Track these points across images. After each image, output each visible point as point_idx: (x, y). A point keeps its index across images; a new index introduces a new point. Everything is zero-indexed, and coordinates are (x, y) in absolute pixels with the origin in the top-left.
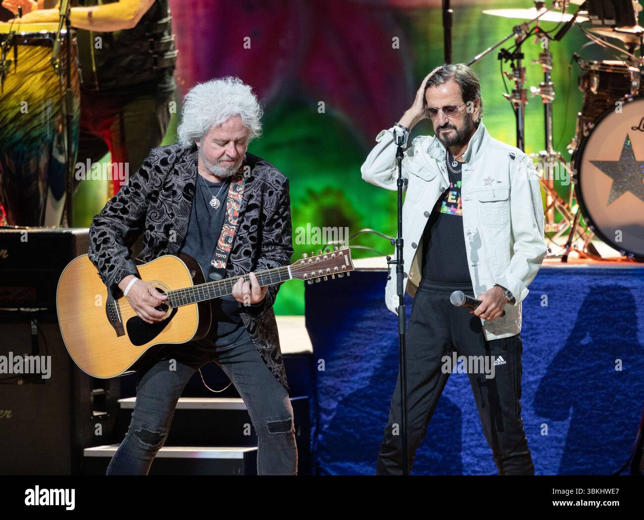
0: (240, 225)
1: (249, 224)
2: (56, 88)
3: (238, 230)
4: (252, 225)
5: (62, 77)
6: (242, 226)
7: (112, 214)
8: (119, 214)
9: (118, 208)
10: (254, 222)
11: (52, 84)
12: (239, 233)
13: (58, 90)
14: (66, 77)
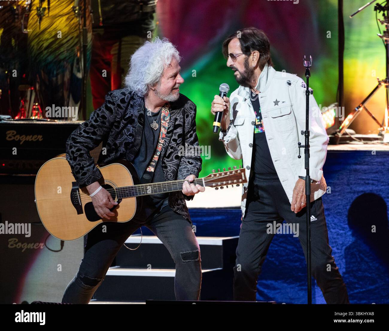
0: (171, 139)
1: (176, 138)
3: (170, 142)
4: (179, 138)
5: (80, 19)
6: (172, 140)
7: (86, 135)
8: (90, 135)
9: (90, 131)
10: (179, 136)
12: (170, 145)
13: (77, 28)
14: (83, 19)
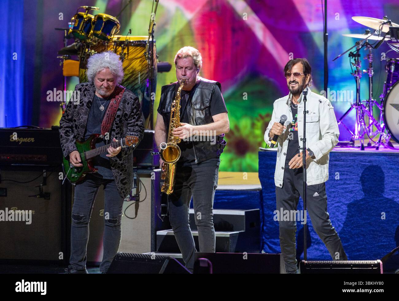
2: (146, 66)
4: (117, 118)
5: (149, 61)
11: (145, 64)
13: (147, 67)
14: (151, 61)
